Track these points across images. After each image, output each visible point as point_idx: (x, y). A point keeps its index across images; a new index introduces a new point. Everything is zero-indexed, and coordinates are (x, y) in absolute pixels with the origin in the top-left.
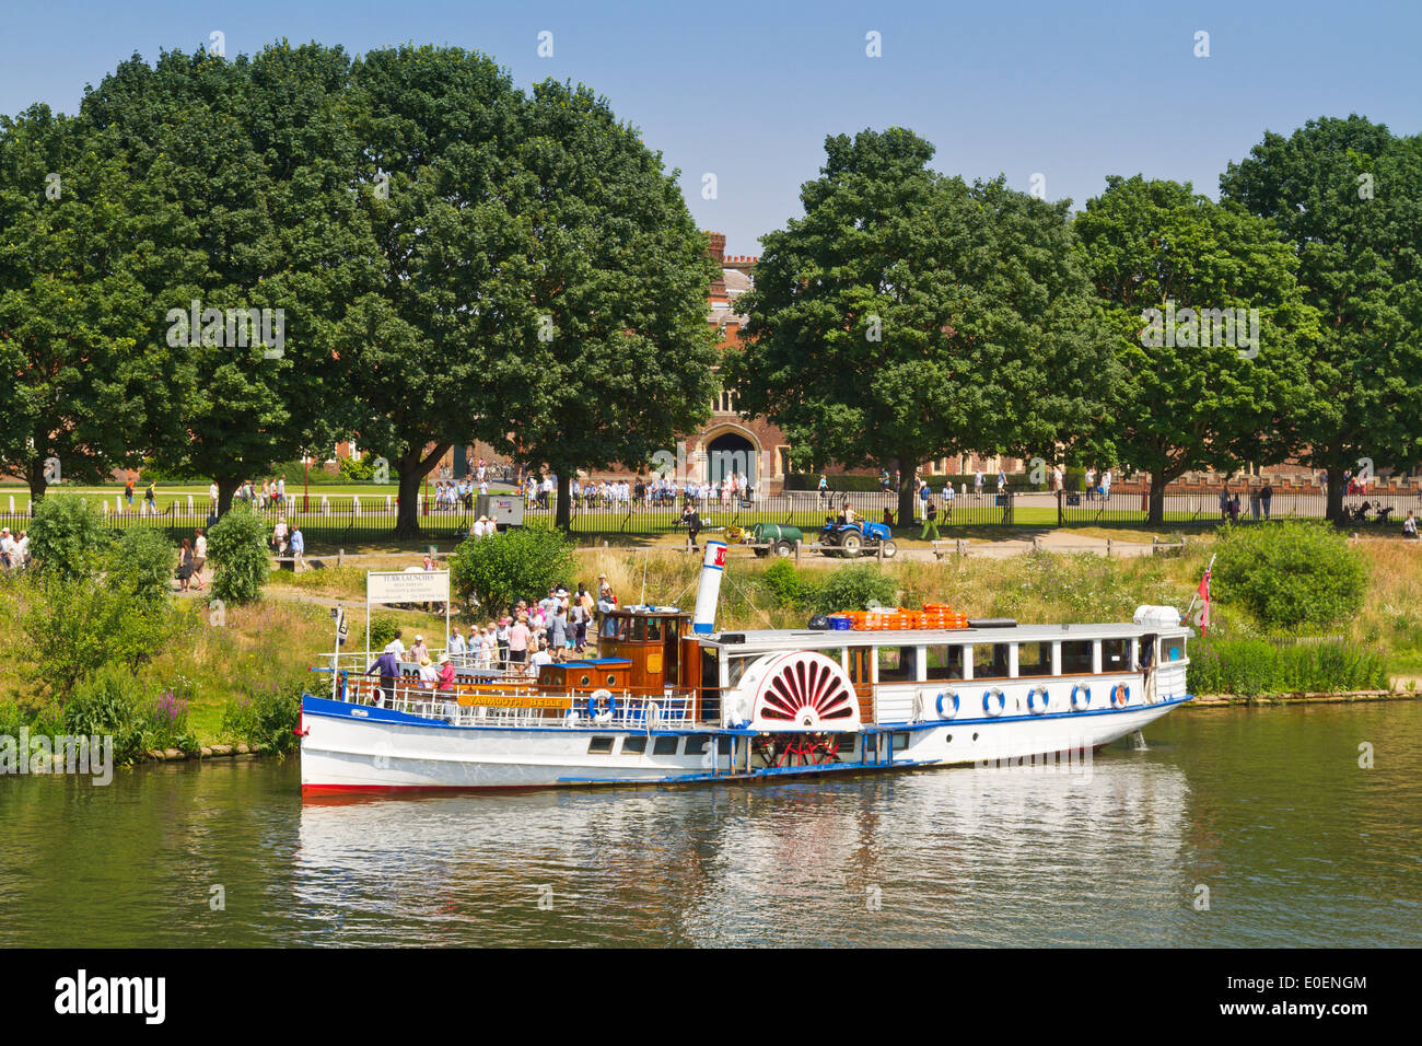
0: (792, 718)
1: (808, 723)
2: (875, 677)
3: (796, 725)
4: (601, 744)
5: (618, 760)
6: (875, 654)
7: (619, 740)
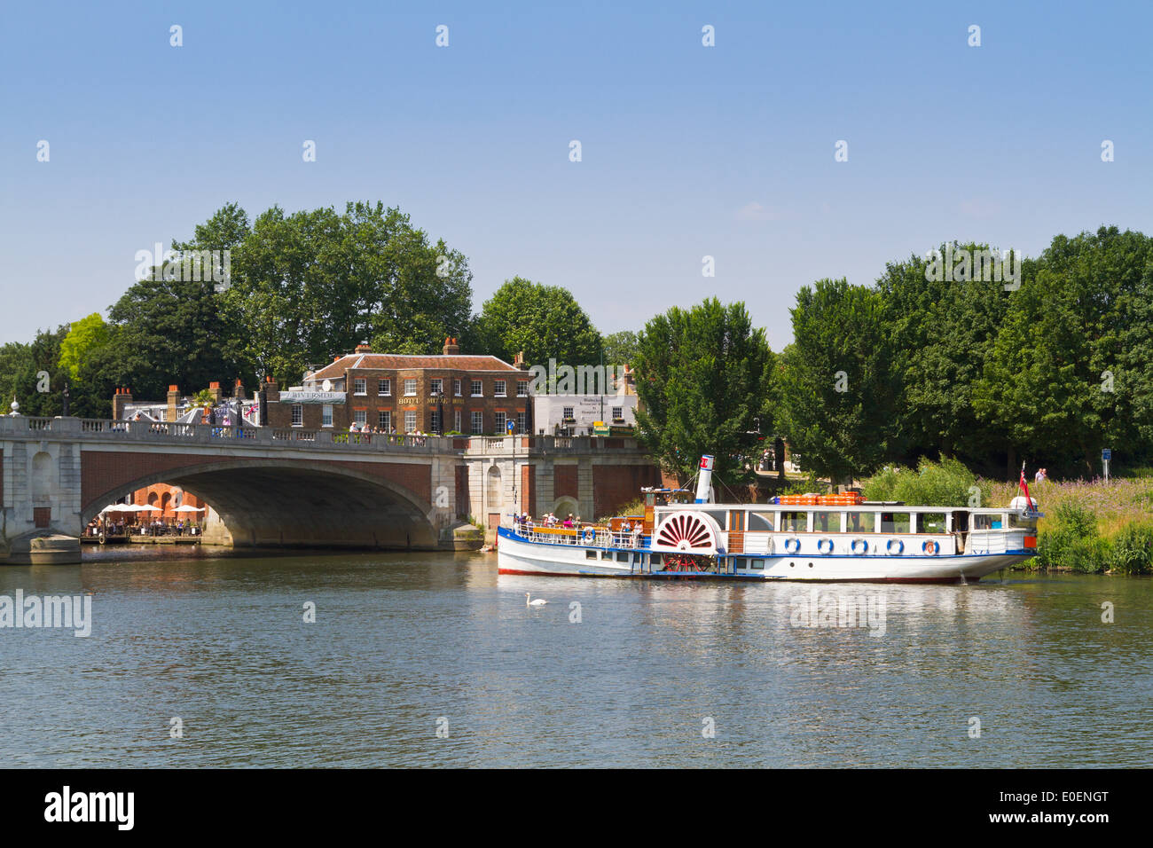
0: (675, 546)
1: (684, 549)
2: (746, 528)
3: (677, 550)
4: (591, 554)
5: (599, 563)
6: (747, 515)
7: (599, 553)
